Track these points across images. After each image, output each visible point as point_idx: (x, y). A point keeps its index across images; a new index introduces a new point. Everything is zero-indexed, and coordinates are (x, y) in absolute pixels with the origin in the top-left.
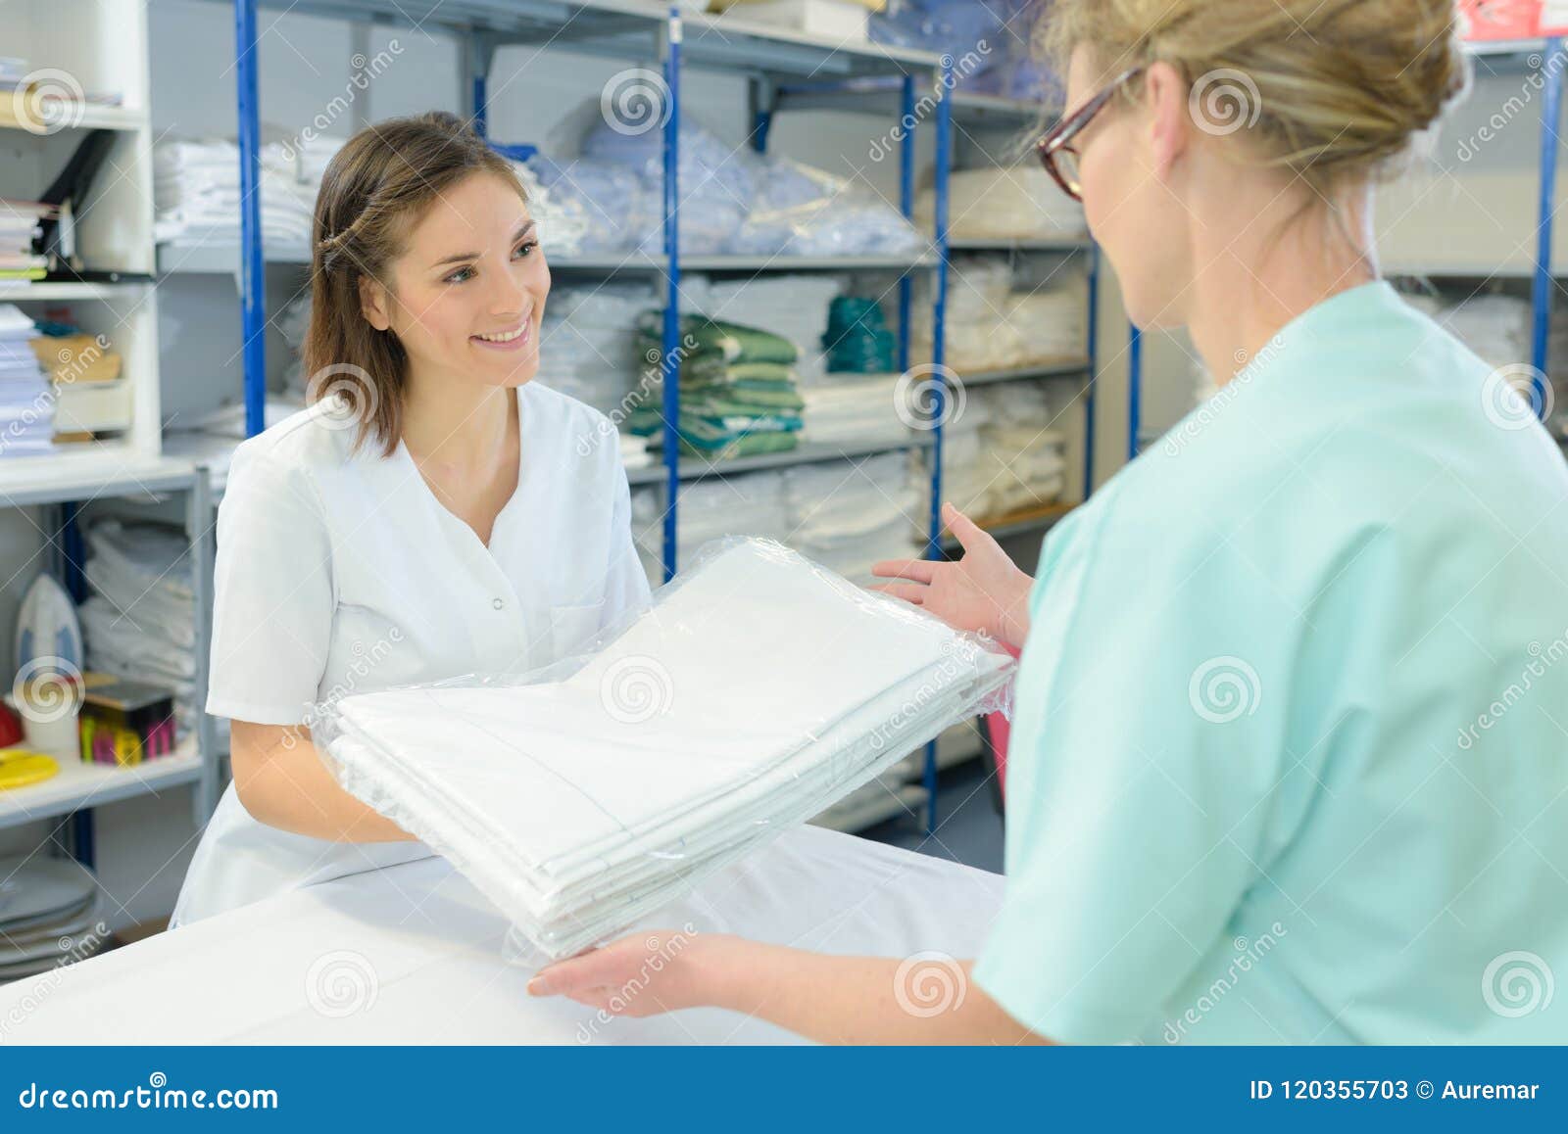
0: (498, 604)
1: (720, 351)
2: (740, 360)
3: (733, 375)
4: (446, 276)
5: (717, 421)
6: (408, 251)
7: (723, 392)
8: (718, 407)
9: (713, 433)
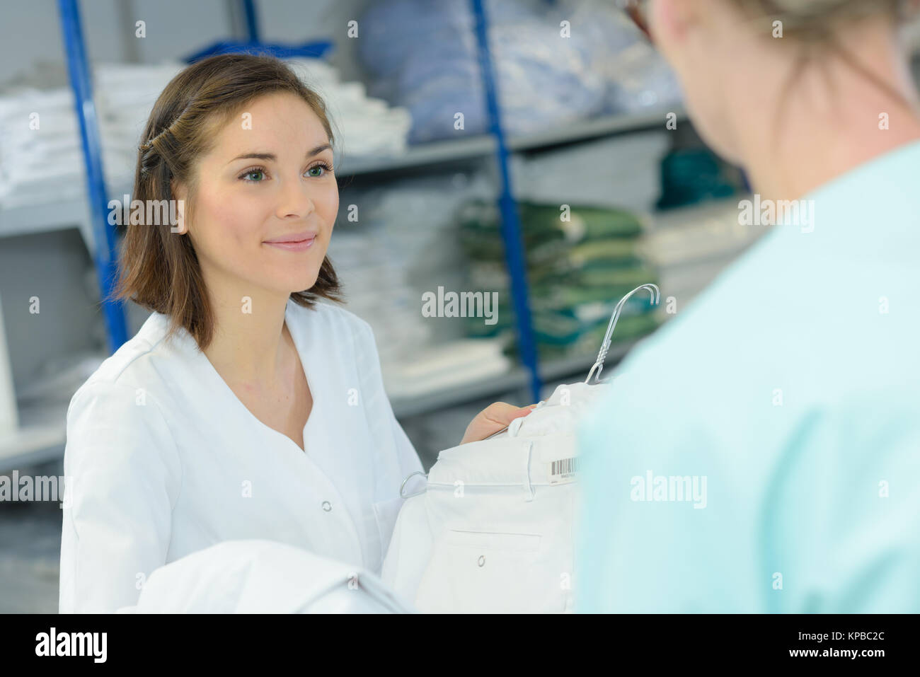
0: (327, 506)
1: (560, 234)
2: (586, 240)
3: (579, 257)
4: (240, 174)
5: (568, 312)
6: (214, 147)
7: (572, 279)
8: (565, 296)
9: (564, 327)
